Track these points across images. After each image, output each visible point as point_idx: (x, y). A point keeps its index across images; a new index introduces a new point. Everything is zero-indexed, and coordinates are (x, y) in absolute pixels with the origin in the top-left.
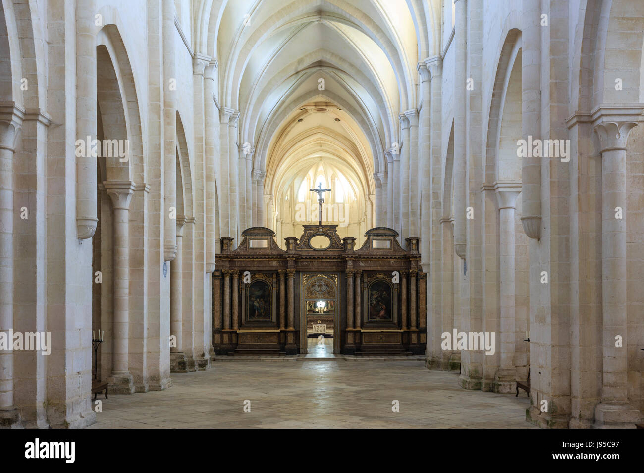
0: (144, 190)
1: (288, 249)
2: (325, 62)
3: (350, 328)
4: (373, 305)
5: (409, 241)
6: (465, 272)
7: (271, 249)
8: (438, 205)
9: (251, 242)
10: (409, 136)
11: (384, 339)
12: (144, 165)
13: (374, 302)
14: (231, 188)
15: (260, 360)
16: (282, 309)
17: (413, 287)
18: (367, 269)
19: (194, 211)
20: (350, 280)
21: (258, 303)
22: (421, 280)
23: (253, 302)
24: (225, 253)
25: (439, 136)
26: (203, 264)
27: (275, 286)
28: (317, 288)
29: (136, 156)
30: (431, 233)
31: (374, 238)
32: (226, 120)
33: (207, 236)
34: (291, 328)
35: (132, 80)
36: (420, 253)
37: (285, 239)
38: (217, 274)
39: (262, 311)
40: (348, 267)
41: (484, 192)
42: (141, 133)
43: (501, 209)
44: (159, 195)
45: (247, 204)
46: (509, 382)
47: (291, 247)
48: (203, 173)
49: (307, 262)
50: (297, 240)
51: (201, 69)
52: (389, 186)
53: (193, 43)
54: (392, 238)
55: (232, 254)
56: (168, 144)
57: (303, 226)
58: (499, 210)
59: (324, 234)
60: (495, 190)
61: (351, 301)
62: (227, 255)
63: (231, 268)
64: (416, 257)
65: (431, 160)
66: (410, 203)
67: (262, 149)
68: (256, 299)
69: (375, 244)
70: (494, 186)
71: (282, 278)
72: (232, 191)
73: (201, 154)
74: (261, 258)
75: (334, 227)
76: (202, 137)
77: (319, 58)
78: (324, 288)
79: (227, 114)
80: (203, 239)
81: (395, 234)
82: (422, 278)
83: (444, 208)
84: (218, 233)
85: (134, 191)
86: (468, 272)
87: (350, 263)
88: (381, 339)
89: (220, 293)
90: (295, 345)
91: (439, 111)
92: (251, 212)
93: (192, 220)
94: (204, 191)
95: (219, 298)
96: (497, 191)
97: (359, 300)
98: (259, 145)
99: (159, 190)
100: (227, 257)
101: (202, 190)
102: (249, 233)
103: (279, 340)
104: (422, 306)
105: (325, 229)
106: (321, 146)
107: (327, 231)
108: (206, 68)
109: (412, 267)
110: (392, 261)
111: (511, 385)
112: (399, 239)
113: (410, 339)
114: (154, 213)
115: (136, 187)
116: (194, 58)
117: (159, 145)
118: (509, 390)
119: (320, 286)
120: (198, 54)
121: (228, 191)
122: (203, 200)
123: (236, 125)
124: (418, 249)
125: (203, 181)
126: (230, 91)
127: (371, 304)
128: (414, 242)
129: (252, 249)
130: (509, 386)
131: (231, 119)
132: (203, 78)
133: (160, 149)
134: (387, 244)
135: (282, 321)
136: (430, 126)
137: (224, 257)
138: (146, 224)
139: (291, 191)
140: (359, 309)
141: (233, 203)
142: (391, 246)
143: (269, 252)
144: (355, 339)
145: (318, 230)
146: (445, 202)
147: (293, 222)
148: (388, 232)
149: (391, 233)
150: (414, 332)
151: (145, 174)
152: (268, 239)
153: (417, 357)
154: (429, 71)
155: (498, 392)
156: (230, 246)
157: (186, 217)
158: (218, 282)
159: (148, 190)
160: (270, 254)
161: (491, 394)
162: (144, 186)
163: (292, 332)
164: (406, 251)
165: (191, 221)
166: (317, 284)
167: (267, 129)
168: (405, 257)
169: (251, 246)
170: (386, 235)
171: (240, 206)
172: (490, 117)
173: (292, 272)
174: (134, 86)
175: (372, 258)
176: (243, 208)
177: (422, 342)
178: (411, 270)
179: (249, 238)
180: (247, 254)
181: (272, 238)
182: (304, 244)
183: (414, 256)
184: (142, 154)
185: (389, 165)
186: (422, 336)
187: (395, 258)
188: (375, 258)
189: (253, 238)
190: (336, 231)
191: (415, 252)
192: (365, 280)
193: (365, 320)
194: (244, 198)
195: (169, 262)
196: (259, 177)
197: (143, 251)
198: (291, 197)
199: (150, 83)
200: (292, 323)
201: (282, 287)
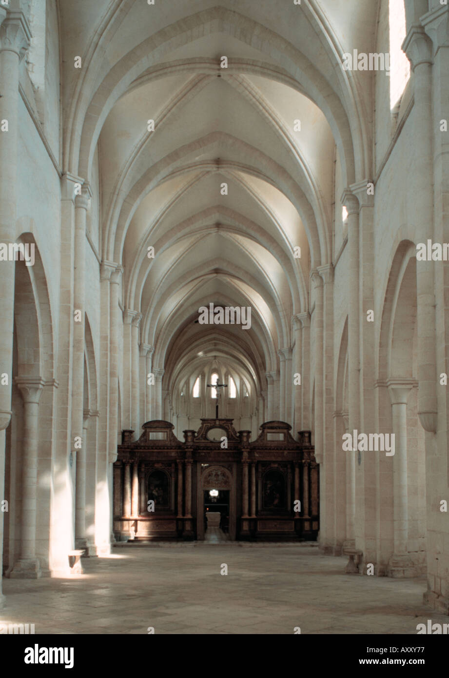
0: (53, 385)
1: (186, 440)
2: (221, 270)
3: (246, 516)
4: (267, 494)
5: (301, 434)
6: (359, 463)
7: (170, 441)
8: (330, 400)
9: (151, 434)
10: (301, 336)
11: (278, 526)
12: (54, 361)
13: (268, 491)
14: (132, 384)
15: (159, 546)
16: (180, 498)
17: (306, 477)
18: (261, 459)
19: (98, 405)
20: (246, 470)
21: (157, 492)
22: (313, 470)
23: (153, 490)
24: (125, 444)
25: (331, 337)
26: (105, 455)
27: (173, 475)
28: (213, 478)
29: (47, 353)
30: (324, 426)
31: (269, 431)
32: (129, 320)
33: (110, 429)
34: (189, 516)
35: (45, 283)
36: (312, 445)
37: (184, 432)
38: (119, 464)
39: (160, 500)
40: (244, 458)
41: (378, 389)
42: (51, 332)
43: (394, 404)
44: (68, 389)
45: (147, 399)
46: (401, 567)
47: (190, 439)
48: (107, 370)
49: (204, 452)
50: (195, 432)
51: (107, 274)
52: (281, 382)
53: (101, 251)
54: (285, 431)
55: (132, 445)
56: (77, 342)
57: (201, 419)
58: (392, 405)
59: (221, 427)
60: (387, 387)
61: (247, 490)
62: (128, 446)
63: (131, 458)
64: (308, 449)
65: (324, 359)
66: (302, 398)
67: (161, 348)
68: (155, 487)
69: (270, 437)
70: (386, 383)
71: (180, 467)
72: (133, 386)
73: (106, 352)
74: (160, 449)
75: (230, 421)
76: (107, 336)
77: (216, 266)
78: (220, 477)
79: (130, 315)
80: (106, 432)
81: (288, 427)
82: (314, 468)
83: (337, 404)
84: (120, 426)
85: (43, 385)
86: (362, 462)
87: (245, 454)
88: (275, 526)
89: (121, 482)
90: (192, 532)
91: (331, 313)
92: (150, 406)
93: (96, 414)
94: (108, 386)
95: (119, 487)
96: (390, 387)
97: (254, 489)
98: (158, 345)
99: (68, 385)
100: (128, 448)
101: (106, 385)
102: (149, 425)
103: (177, 527)
104: (314, 495)
105: (222, 423)
106: (215, 345)
107: (224, 424)
108: (112, 273)
109: (305, 458)
110: (286, 452)
111: (404, 570)
112: (291, 432)
113: (302, 527)
114: (62, 406)
115: (46, 382)
116: (101, 265)
117: (69, 343)
118: (402, 575)
119: (217, 475)
120: (105, 260)
121: (129, 386)
122: (106, 395)
123: (138, 325)
124: (310, 441)
125: (107, 377)
126: (133, 295)
127: (265, 494)
128: (307, 435)
129: (151, 440)
130: (402, 571)
131: (133, 321)
132: (109, 283)
133: (69, 347)
134: (281, 437)
135: (180, 509)
136: (323, 327)
137: (125, 448)
138: (54, 417)
139: (186, 388)
140: (254, 498)
141: (134, 398)
142: (285, 439)
143: (168, 443)
144: (250, 527)
145: (215, 423)
146: (337, 398)
147: (188, 416)
148: (281, 425)
149: (285, 426)
150: (307, 520)
151: (54, 370)
152: (167, 432)
153: (310, 543)
154: (321, 278)
155: (392, 577)
156: (130, 438)
157: (91, 411)
158: (119, 472)
159: (56, 385)
160: (169, 445)
161: (385, 579)
162: (53, 381)
163: (189, 519)
164: (298, 443)
165: (94, 414)
166: (214, 473)
167: (166, 329)
168: (298, 448)
169: (151, 438)
170: (279, 428)
171: (140, 401)
172: (382, 319)
173: (190, 462)
174: (47, 289)
175: (266, 449)
176: (143, 402)
177: (314, 529)
178: (303, 461)
179: (149, 430)
180: (147, 445)
181: (171, 431)
182: (202, 436)
183: (306, 448)
184: (52, 351)
185: (281, 364)
186: (315, 524)
187: (289, 449)
188: (270, 449)
189: (153, 430)
190: (232, 424)
191: (307, 444)
192: (260, 470)
193: (259, 508)
194: (144, 393)
195: (75, 452)
196: (158, 374)
197: (51, 442)
198: (186, 393)
199: (62, 287)
200: (190, 511)
201: (180, 477)
